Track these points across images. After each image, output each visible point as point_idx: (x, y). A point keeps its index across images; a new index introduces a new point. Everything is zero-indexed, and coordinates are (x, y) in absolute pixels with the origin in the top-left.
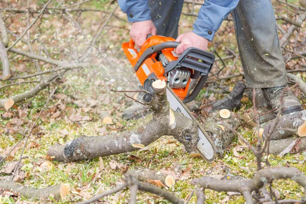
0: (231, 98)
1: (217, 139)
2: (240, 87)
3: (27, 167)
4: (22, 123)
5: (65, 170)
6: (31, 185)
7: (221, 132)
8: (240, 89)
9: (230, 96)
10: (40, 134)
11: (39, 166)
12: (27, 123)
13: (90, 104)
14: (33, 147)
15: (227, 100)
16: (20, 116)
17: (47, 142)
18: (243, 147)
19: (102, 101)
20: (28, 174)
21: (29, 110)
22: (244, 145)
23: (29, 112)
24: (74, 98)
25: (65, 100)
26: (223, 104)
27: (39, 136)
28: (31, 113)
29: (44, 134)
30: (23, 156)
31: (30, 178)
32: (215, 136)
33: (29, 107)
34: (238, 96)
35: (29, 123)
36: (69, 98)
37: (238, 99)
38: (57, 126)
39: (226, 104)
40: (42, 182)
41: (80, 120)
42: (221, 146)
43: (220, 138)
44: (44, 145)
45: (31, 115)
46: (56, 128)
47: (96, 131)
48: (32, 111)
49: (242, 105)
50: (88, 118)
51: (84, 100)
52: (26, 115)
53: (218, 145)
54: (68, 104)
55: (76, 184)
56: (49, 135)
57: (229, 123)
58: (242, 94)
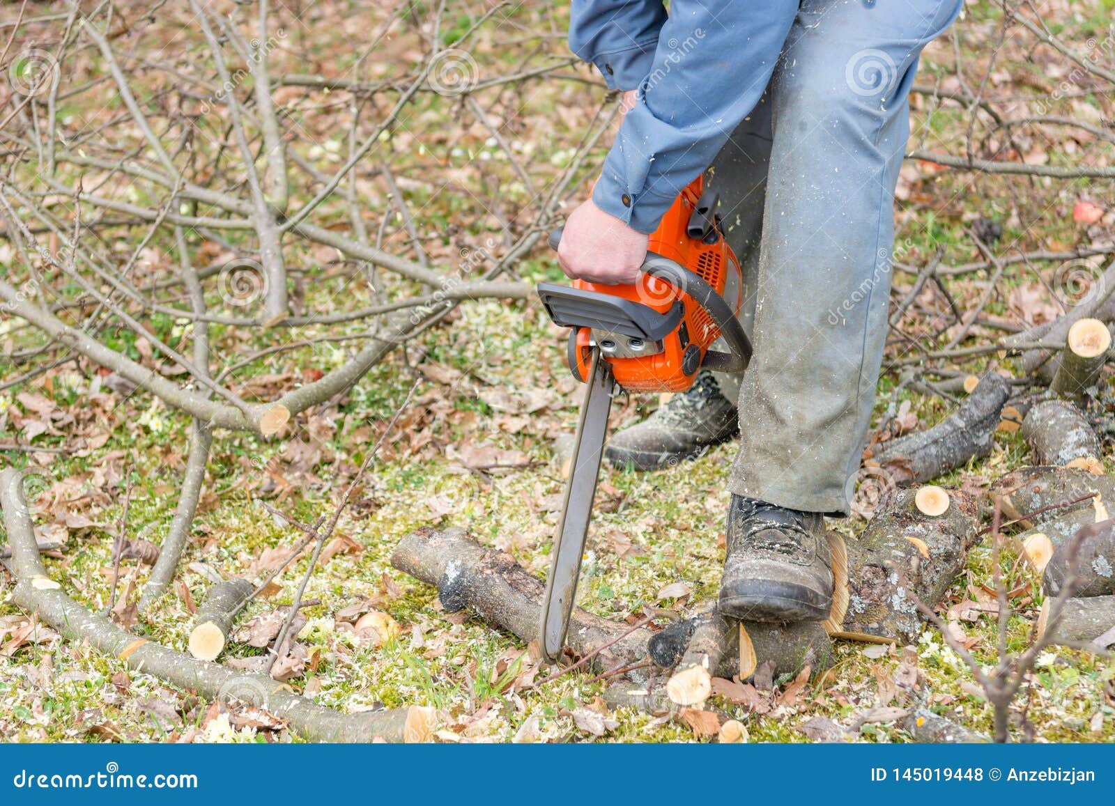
0: (961, 424)
1: (900, 589)
2: (991, 391)
3: (316, 631)
4: (316, 459)
5: (429, 644)
6: (323, 693)
7: (914, 562)
8: (992, 395)
9: (961, 416)
10: (367, 506)
11: (354, 623)
12: (330, 463)
13: (530, 403)
14: (343, 554)
15: (949, 428)
16: (312, 435)
17: (386, 537)
18: (978, 606)
19: (565, 395)
20: (316, 655)
21: (341, 415)
22: (985, 603)
23: (341, 424)
24: (481, 382)
25: (454, 384)
26: (935, 442)
27: (365, 512)
28: (346, 427)
29: (379, 506)
30: (304, 599)
31: (321, 668)
32: (894, 578)
33: (341, 408)
34: (986, 418)
35: (336, 464)
36: (467, 378)
37: (985, 428)
38: (420, 481)
39: (944, 443)
40: (356, 683)
41: (492, 462)
42: (913, 611)
43: (911, 585)
44: (375, 546)
45: (344, 432)
46: (416, 488)
47: (536, 506)
48: (349, 420)
49: (998, 446)
50: (517, 458)
51: (511, 389)
52: (330, 433)
53: (904, 608)
54: (462, 399)
55: (457, 700)
56: (395, 510)
57: (944, 531)
58: (997, 412)
